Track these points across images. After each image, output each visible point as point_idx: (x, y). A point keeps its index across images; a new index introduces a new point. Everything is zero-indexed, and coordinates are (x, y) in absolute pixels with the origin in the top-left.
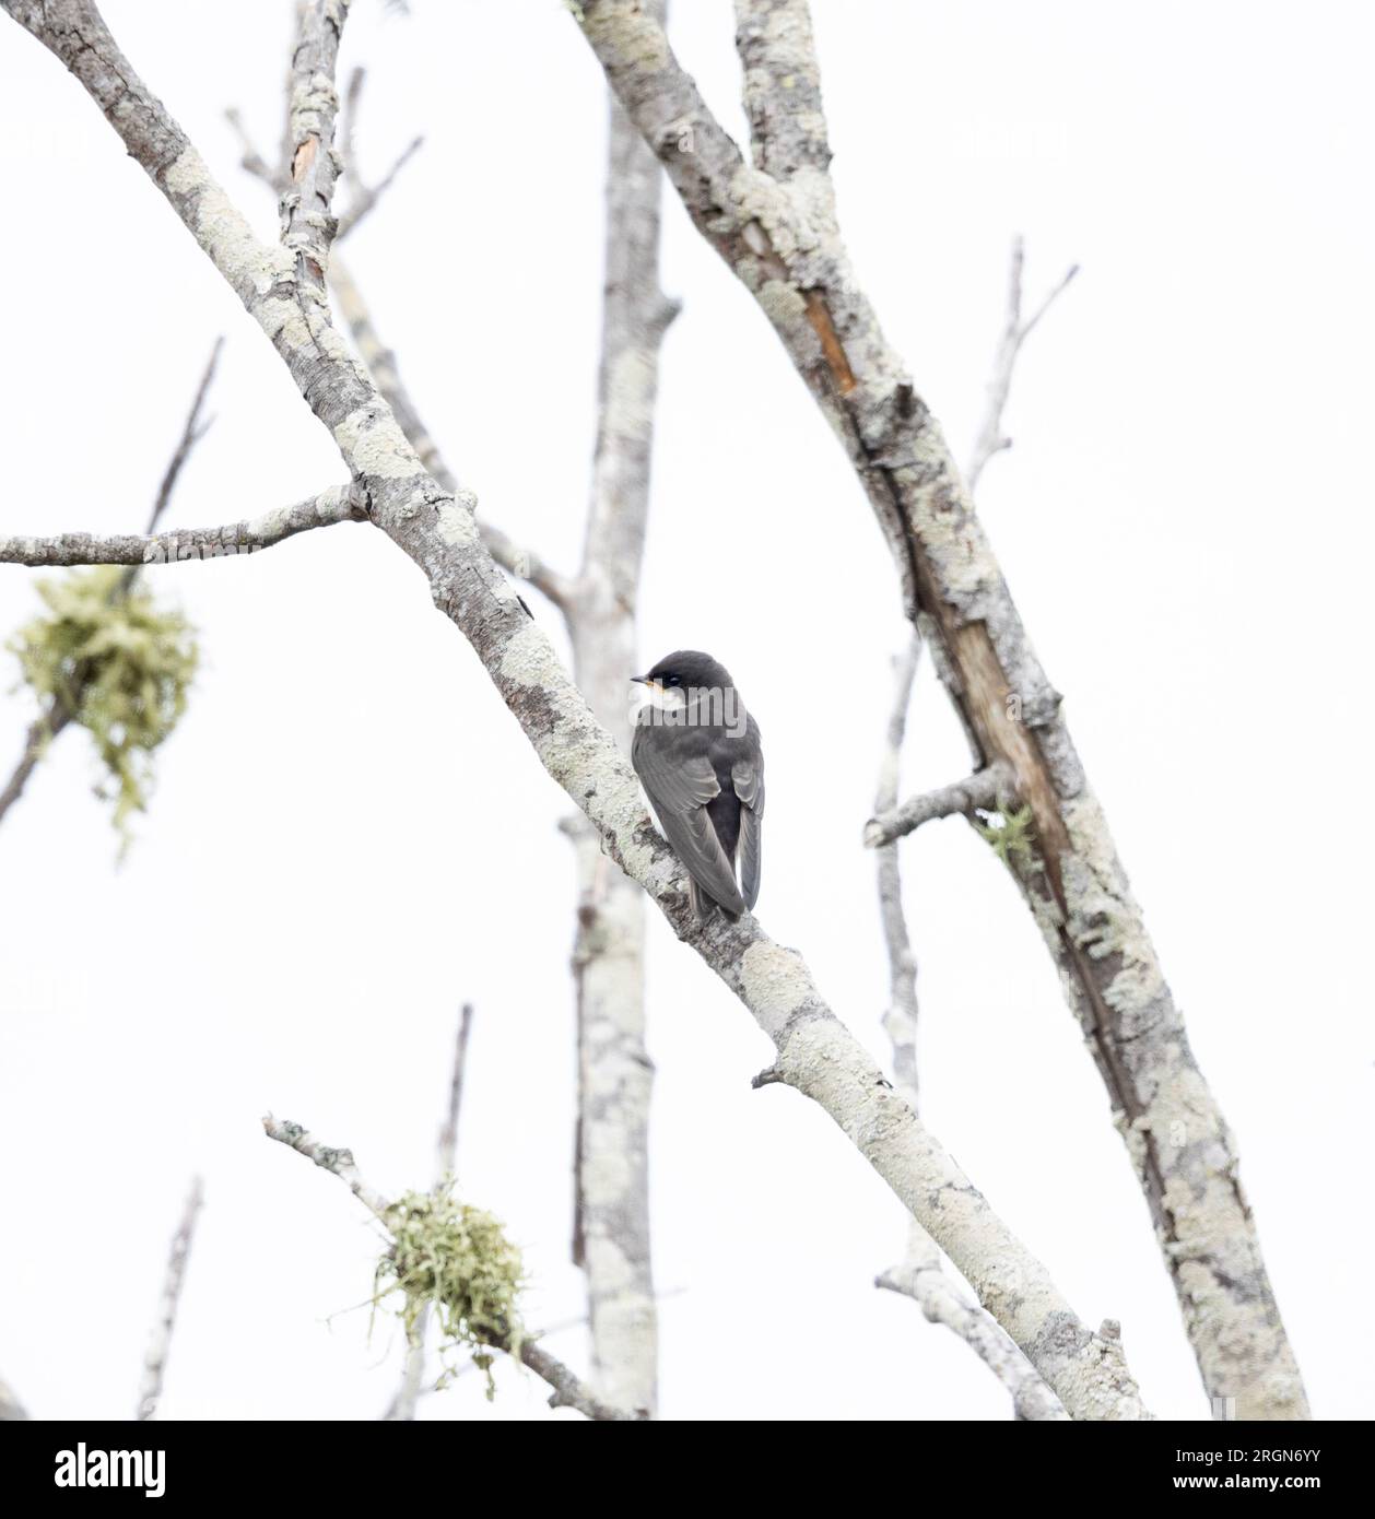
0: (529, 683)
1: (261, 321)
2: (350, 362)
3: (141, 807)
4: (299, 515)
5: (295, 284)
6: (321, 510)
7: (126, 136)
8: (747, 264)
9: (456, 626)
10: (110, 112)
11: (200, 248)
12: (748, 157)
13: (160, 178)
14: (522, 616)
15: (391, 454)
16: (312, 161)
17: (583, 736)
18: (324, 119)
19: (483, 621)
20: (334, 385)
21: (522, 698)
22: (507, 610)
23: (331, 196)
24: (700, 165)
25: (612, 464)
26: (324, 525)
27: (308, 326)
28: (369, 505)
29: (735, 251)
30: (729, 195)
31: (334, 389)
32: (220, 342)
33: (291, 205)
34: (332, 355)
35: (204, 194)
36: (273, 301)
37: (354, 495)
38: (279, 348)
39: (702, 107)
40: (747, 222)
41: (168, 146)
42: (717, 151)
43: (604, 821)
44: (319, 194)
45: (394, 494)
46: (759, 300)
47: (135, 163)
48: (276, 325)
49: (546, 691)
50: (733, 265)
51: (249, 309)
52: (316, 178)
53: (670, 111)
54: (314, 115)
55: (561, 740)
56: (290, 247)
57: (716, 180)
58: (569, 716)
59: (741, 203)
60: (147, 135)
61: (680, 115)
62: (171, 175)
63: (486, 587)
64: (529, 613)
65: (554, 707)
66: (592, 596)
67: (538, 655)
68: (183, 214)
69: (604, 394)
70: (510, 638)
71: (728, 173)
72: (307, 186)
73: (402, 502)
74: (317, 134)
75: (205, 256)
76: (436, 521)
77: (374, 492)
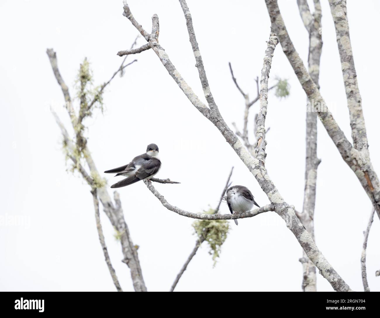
0: (305, 242)
1: (253, 173)
2: (270, 181)
3: (218, 256)
4: (260, 210)
5: (259, 166)
6: (265, 209)
7: (226, 138)
8: (354, 167)
9: (291, 231)
10: (223, 133)
11: (241, 160)
12: (353, 146)
13: (233, 146)
14: (304, 229)
15: (278, 199)
16: (261, 142)
17: (316, 252)
18: (263, 134)
19: (297, 230)
20: (267, 185)
21: (304, 245)
22: (301, 228)
23: (265, 149)
24: (344, 148)
25: (308, 191)
26: (265, 212)
27: (262, 174)
28: (274, 208)
29: (351, 164)
30: (350, 154)
31: (267, 186)
32: (233, 168)
33: (258, 151)
34: (267, 180)
35: (241, 149)
36: (255, 169)
37: (271, 206)
38: (256, 178)
39: (345, 137)
40: (353, 159)
41: (234, 140)
42: (348, 145)
43: (320, 268)
44: (263, 149)
45: (279, 206)
46: (355, 173)
47: (228, 143)
48: (256, 174)
49: (309, 243)
50: (351, 167)
51: (250, 171)
52: (262, 146)
53: (339, 138)
54: (261, 133)
55: (312, 253)
56: (258, 159)
57: (347, 151)
58: (313, 248)
59: (352, 155)
60: (230, 138)
61: (341, 139)
62: (235, 146)
63: (297, 224)
64: (305, 229)
65: (310, 247)
66: (305, 216)
67: (307, 237)
68: (237, 153)
69: (306, 178)
70: (302, 233)
71: (350, 150)
72: (261, 147)
73: (281, 208)
74: (262, 137)
75: (242, 161)
76: (287, 211)
77: (275, 206)
